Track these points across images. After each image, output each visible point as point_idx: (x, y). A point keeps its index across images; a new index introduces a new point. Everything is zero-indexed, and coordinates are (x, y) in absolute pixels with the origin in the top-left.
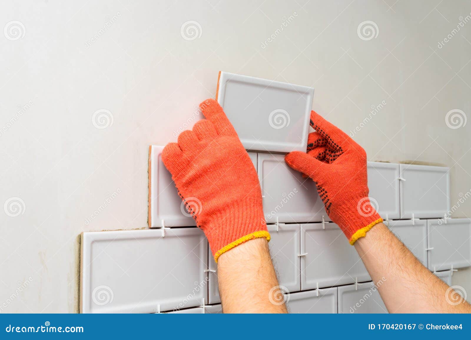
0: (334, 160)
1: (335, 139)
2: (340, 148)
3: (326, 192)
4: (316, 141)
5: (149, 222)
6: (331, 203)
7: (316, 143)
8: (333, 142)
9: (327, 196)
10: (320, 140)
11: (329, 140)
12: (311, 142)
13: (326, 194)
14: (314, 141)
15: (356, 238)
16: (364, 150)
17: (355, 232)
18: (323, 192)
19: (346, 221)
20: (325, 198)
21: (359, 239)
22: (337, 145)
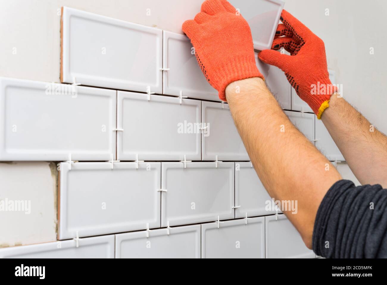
0: (299, 50)
1: (298, 31)
2: (302, 39)
3: (293, 78)
4: (284, 30)
5: (61, 78)
6: (298, 86)
7: (283, 32)
8: (296, 34)
9: (294, 81)
10: (286, 30)
11: (294, 33)
12: (278, 30)
13: (293, 79)
14: (282, 29)
15: (322, 110)
16: (322, 41)
17: (320, 106)
18: (291, 78)
19: (313, 99)
20: (293, 82)
21: (325, 110)
22: (299, 36)
